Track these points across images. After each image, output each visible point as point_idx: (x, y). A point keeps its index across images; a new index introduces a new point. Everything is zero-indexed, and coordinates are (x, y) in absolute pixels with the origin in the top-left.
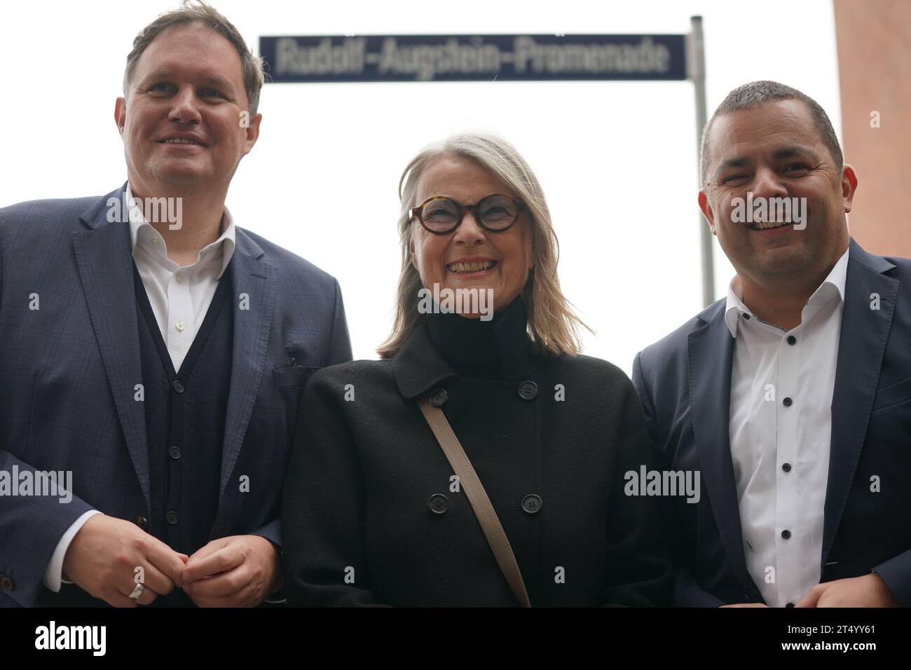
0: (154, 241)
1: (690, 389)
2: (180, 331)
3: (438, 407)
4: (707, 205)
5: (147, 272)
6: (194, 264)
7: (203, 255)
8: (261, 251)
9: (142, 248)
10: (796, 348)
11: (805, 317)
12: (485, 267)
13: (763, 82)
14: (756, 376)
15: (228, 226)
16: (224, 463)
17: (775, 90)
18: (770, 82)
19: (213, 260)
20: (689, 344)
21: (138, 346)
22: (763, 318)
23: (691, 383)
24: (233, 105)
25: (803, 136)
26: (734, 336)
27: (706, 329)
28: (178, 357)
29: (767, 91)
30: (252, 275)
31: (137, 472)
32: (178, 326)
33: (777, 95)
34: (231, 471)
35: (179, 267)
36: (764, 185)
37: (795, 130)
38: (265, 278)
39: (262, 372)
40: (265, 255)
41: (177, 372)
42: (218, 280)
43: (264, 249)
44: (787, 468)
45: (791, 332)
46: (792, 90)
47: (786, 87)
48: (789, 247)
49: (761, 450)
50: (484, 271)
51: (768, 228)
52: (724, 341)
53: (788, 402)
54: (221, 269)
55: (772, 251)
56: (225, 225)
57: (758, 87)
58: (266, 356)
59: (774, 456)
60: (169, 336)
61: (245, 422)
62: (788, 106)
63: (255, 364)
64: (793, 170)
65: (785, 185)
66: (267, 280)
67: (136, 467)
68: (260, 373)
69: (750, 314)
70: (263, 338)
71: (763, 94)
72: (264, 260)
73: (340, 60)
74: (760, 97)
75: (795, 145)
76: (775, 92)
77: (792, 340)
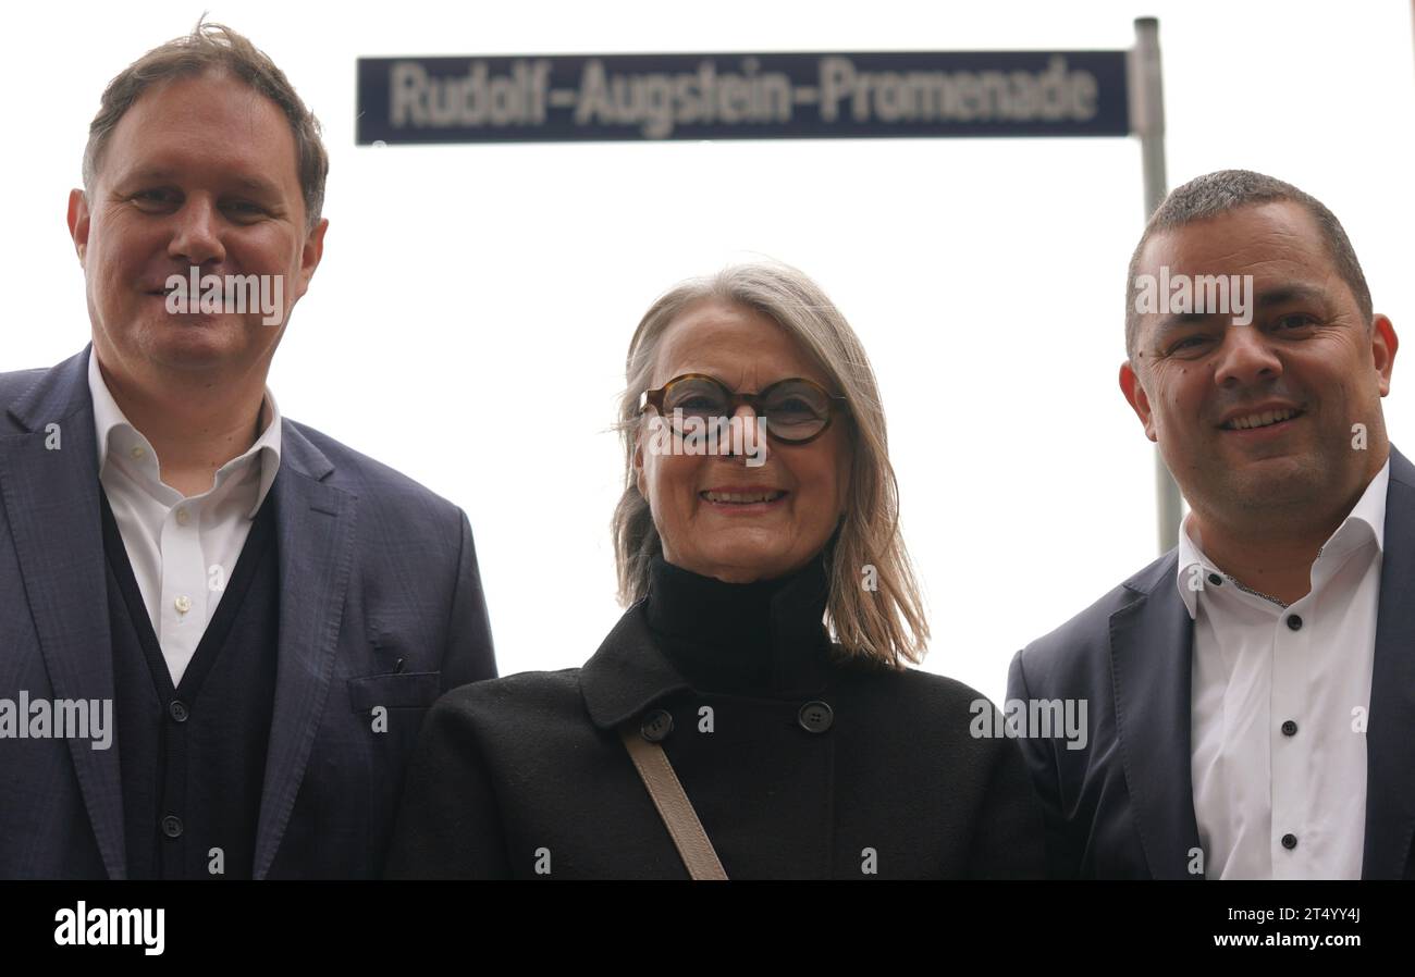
0: (138, 453)
1: (1117, 709)
2: (182, 613)
3: (654, 742)
4: (1137, 389)
5: (124, 508)
6: (206, 494)
7: (224, 476)
8: (328, 465)
9: (118, 465)
10: (1304, 635)
11: (1316, 579)
12: (767, 498)
13: (1231, 171)
14: (1231, 683)
15: (270, 422)
16: (260, 842)
17: (1255, 187)
18: (1243, 173)
19: (243, 482)
20: (1111, 632)
21: (107, 641)
22: (1244, 583)
23: (1118, 699)
24: (281, 223)
25: (1306, 265)
26: (1193, 615)
27: (1143, 604)
28: (177, 660)
29: (1241, 188)
30: (312, 509)
31: (105, 860)
32: (178, 604)
33: (1257, 194)
34: (272, 857)
35: (182, 499)
36: (1242, 354)
37: (1293, 256)
38: (334, 515)
39: (328, 683)
40: (336, 473)
41: (176, 684)
42: (251, 520)
43: (333, 462)
44: (1290, 842)
45: (1294, 608)
46: (1282, 184)
47: (1272, 180)
48: (1286, 460)
49: (1244, 813)
50: (763, 504)
51: (1250, 428)
52: (1176, 625)
53: (1290, 729)
54: (256, 501)
55: (1256, 465)
56: (265, 422)
57: (1224, 181)
58: (334, 655)
59: (1267, 821)
60: (163, 622)
61: (298, 772)
62: (1277, 214)
63: (316, 669)
64: (1289, 326)
65: (1276, 353)
66: (338, 518)
67: (103, 852)
68: (326, 685)
69: (1221, 574)
70: (330, 623)
71: (1233, 194)
72: (330, 483)
73: (501, 101)
74: (1229, 200)
75: (1294, 281)
76: (1253, 190)
77: (1295, 623)
